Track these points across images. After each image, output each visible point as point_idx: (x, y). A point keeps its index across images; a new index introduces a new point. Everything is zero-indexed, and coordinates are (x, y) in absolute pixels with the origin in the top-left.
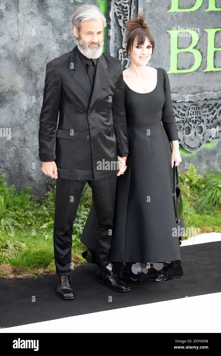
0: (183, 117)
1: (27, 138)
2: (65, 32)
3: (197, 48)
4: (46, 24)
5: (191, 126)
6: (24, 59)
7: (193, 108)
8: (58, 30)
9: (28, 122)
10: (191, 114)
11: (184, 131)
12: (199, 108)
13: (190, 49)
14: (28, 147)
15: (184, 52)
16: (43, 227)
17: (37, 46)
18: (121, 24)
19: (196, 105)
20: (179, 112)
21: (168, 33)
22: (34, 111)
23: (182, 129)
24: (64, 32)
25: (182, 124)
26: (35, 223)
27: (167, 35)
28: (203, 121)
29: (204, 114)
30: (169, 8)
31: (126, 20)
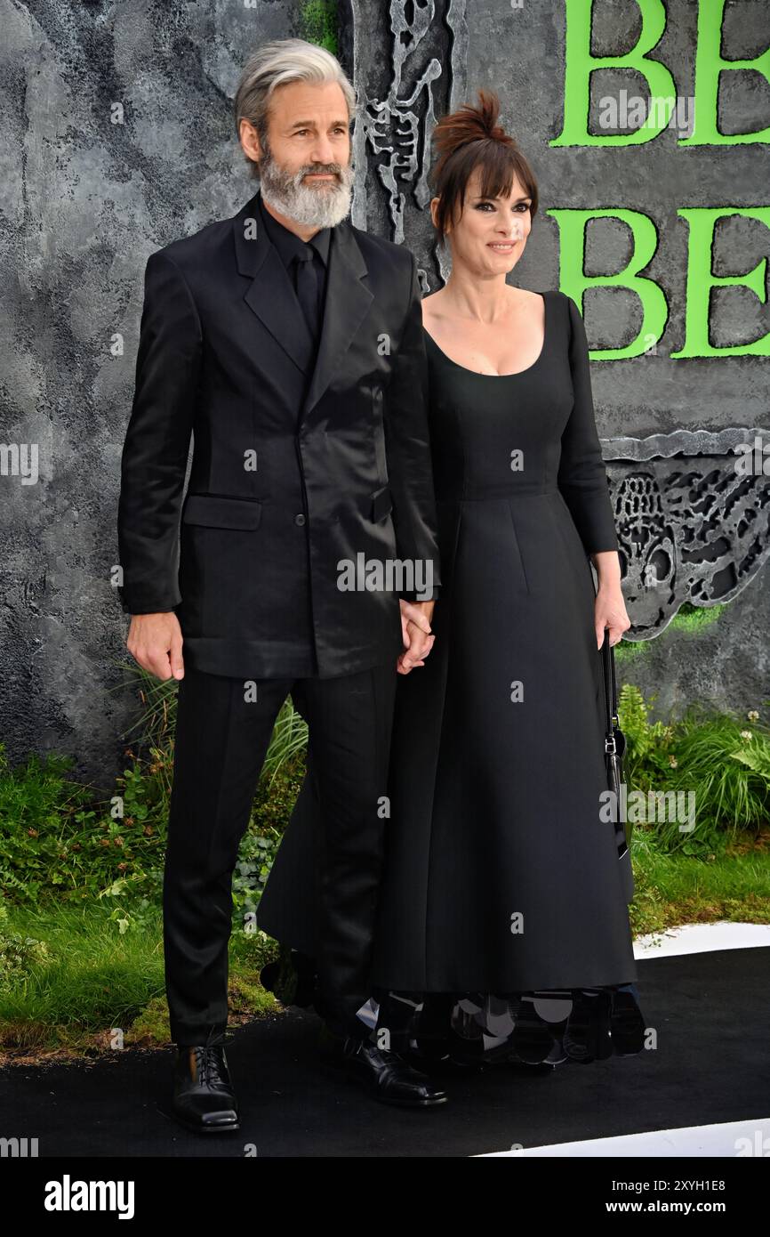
1: (52, 579)
2: (192, 208)
3: (652, 274)
4: (124, 177)
5: (628, 548)
6: (44, 297)
7: (637, 487)
8: (166, 197)
9: (58, 519)
10: (628, 505)
12: (656, 489)
13: (626, 278)
14: (56, 612)
15: (607, 288)
16: (107, 892)
17: (92, 250)
18: (389, 182)
19: (645, 475)
21: (550, 218)
22: (78, 484)
24: (188, 208)
26: (81, 881)
27: (546, 225)
28: (669, 532)
29: (674, 508)
30: (556, 130)
31: (407, 168)
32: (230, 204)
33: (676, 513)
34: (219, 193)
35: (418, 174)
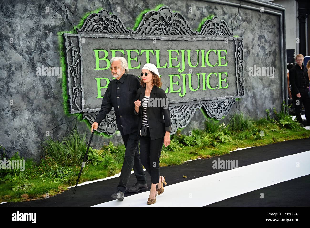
1: (29, 133)
5: (109, 123)
6: (25, 94)
7: (110, 115)
8: (42, 79)
9: (29, 125)
10: (109, 117)
11: (106, 126)
14: (30, 138)
15: (104, 88)
16: (41, 176)
17: (32, 87)
18: (73, 75)
19: (111, 113)
22: (32, 120)
23: (105, 124)
25: (105, 122)
26: (37, 175)
27: (95, 80)
30: (95, 68)
31: (76, 74)
34: (50, 78)
35: (77, 74)
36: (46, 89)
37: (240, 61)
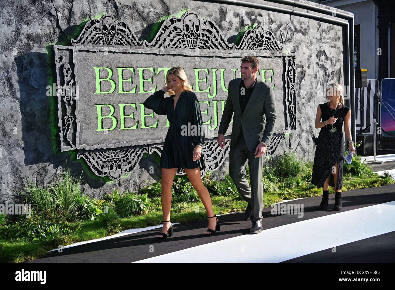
0: (108, 159)
2: (28, 107)
3: (114, 116)
4: (15, 102)
5: (113, 164)
7: (114, 153)
8: (23, 105)
10: (113, 156)
11: (109, 168)
12: (118, 153)
13: (109, 116)
15: (106, 118)
17: (9, 115)
18: (65, 101)
19: (116, 151)
20: (105, 155)
21: (95, 106)
23: (108, 166)
25: (107, 163)
26: (11, 233)
27: (94, 108)
28: (120, 161)
29: (121, 156)
30: (95, 91)
31: (68, 98)
32: (35, 106)
33: (121, 157)
34: (33, 104)
35: (70, 99)
36: (28, 118)
37: (291, 84)
